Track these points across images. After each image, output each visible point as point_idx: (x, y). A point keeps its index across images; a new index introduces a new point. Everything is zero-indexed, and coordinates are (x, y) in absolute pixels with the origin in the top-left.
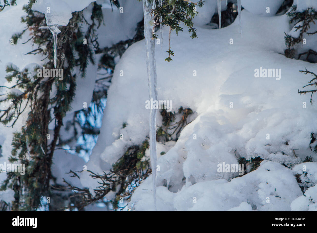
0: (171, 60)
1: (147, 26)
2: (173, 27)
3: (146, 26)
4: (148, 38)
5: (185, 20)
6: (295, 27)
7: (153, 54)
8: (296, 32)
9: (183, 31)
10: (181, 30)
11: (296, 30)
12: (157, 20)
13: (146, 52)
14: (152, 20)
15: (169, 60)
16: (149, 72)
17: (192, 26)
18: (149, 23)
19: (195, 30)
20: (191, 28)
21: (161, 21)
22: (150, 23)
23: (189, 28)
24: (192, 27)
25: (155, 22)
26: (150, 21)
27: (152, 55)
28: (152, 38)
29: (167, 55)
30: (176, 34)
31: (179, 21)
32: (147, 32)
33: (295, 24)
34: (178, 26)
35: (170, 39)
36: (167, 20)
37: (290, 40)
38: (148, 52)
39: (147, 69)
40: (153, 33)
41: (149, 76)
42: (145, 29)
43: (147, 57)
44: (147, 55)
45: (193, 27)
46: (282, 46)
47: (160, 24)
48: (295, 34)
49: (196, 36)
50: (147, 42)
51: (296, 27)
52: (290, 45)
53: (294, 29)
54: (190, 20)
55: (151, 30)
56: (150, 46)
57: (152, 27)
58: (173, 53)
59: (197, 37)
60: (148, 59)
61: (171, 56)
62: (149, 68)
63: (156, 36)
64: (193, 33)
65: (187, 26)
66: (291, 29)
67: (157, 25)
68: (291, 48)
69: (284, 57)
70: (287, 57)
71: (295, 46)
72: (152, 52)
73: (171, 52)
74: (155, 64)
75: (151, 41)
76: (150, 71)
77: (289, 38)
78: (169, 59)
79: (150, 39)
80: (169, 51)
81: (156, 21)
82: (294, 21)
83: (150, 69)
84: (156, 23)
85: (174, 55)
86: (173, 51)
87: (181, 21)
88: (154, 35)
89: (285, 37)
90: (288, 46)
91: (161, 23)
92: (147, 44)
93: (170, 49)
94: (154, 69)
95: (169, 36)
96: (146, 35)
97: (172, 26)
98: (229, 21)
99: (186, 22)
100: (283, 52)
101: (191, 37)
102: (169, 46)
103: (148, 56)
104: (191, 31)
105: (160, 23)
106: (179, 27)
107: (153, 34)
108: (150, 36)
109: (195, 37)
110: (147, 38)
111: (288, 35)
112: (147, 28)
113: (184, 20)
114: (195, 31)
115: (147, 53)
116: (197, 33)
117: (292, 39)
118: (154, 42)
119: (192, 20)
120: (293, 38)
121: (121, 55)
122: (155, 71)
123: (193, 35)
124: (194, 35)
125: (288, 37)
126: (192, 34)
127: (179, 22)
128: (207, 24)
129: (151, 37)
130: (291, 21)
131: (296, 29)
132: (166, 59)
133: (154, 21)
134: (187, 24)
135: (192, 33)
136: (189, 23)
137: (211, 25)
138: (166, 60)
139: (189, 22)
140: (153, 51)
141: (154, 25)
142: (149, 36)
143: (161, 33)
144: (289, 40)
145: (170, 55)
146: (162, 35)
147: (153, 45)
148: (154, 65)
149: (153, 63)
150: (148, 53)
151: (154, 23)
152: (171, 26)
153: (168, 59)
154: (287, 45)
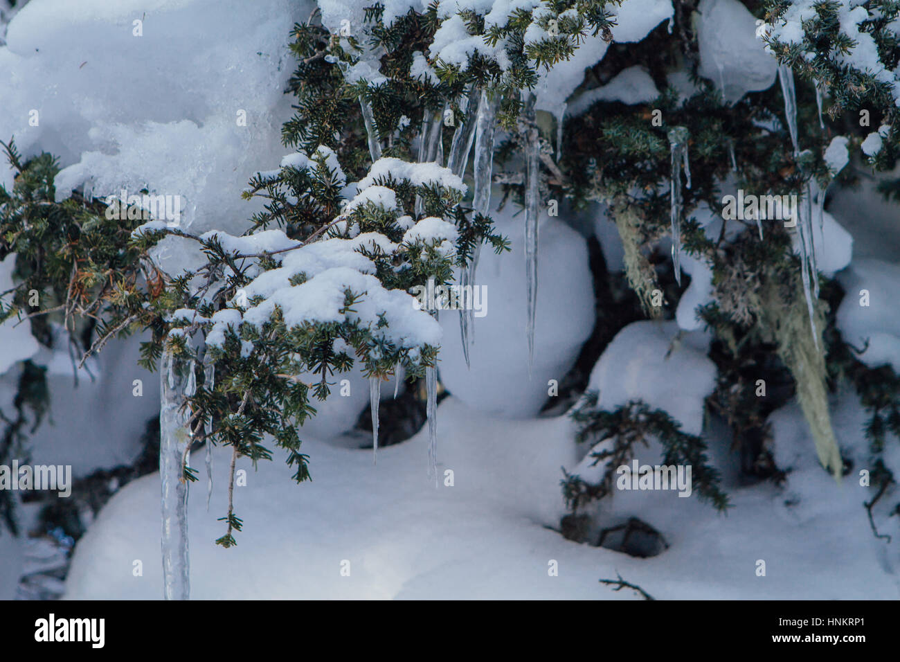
0: (234, 542)
1: (168, 442)
2: (243, 450)
3: (166, 442)
4: (169, 477)
5: (279, 431)
6: (591, 453)
7: (182, 523)
8: (593, 469)
9: (271, 459)
10: (266, 456)
11: (595, 464)
12: (198, 427)
13: (162, 519)
14: (182, 426)
15: (228, 543)
16: (168, 576)
17: (298, 448)
18: (177, 434)
19: (304, 459)
20: (295, 452)
21: (211, 431)
22: (179, 435)
23: (290, 451)
24: (296, 450)
25: (191, 434)
26: (179, 431)
27: (178, 528)
28: (182, 478)
29: (223, 529)
30: (253, 466)
31: (260, 431)
32: (167, 461)
33: (593, 445)
34: (257, 443)
35: (232, 484)
36: (227, 429)
37: (578, 489)
38: (167, 518)
39: (164, 566)
40: (185, 463)
41: (168, 587)
42: (164, 451)
43: (164, 531)
44: (164, 528)
45: (300, 452)
46: (555, 505)
47: (208, 439)
48: (591, 472)
49: (309, 475)
50: (167, 490)
51: (595, 455)
52: (575, 504)
53: (589, 460)
54: (291, 430)
55: (180, 454)
56: (176, 499)
57: (184, 446)
58: (241, 522)
59: (311, 480)
60: (168, 537)
61: (234, 532)
62: (169, 564)
63: (193, 474)
64: (300, 466)
65: (283, 447)
66: (580, 458)
67: (197, 442)
68: (579, 511)
69: (559, 537)
70: (567, 537)
71: (590, 508)
72: (181, 518)
73: (234, 520)
74: (187, 553)
75: (177, 488)
76: (170, 574)
77: (572, 486)
78: (226, 541)
79: (176, 481)
80: (227, 516)
81: (196, 430)
82: (591, 436)
83: (170, 566)
84: (194, 437)
85: (241, 528)
86: (241, 519)
87: (265, 433)
88: (189, 469)
89: (563, 483)
90: (570, 507)
91: (209, 436)
92: (167, 496)
93: (233, 513)
94: (184, 566)
95: (231, 475)
96: (164, 469)
97: (241, 445)
98: (407, 426)
99: (280, 437)
100: (557, 524)
101: (293, 477)
102: (229, 503)
103: (167, 529)
104: (295, 460)
105: (205, 437)
106: (262, 449)
107: (185, 467)
108: (177, 473)
109: (306, 478)
110: (167, 478)
111: (572, 477)
112: (169, 448)
113: (275, 431)
114: (304, 461)
115: (164, 522)
116: (310, 468)
117: (583, 489)
118: (185, 490)
119: (297, 431)
120: (586, 485)
121: (96, 509)
122: (186, 573)
123: (299, 473)
124: (303, 474)
125: (570, 483)
126: (297, 470)
127: (262, 435)
128: (346, 434)
129: (179, 475)
130: (582, 437)
131: (594, 459)
132: (220, 541)
133: (191, 430)
134: (284, 442)
135: (295, 467)
136: (290, 439)
137: (356, 437)
138: (218, 544)
139: (288, 438)
140: (183, 514)
141: (189, 440)
142: (175, 472)
143: (209, 463)
144: (574, 489)
145: (230, 529)
146: (209, 471)
147: (183, 498)
148: (183, 556)
149: (182, 550)
150: (168, 521)
151: (189, 436)
152: (236, 446)
153: (223, 539)
154: (568, 503)
